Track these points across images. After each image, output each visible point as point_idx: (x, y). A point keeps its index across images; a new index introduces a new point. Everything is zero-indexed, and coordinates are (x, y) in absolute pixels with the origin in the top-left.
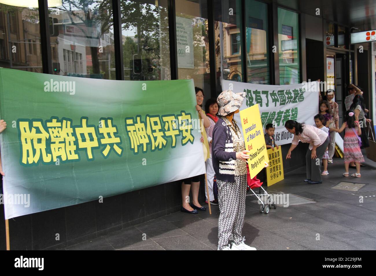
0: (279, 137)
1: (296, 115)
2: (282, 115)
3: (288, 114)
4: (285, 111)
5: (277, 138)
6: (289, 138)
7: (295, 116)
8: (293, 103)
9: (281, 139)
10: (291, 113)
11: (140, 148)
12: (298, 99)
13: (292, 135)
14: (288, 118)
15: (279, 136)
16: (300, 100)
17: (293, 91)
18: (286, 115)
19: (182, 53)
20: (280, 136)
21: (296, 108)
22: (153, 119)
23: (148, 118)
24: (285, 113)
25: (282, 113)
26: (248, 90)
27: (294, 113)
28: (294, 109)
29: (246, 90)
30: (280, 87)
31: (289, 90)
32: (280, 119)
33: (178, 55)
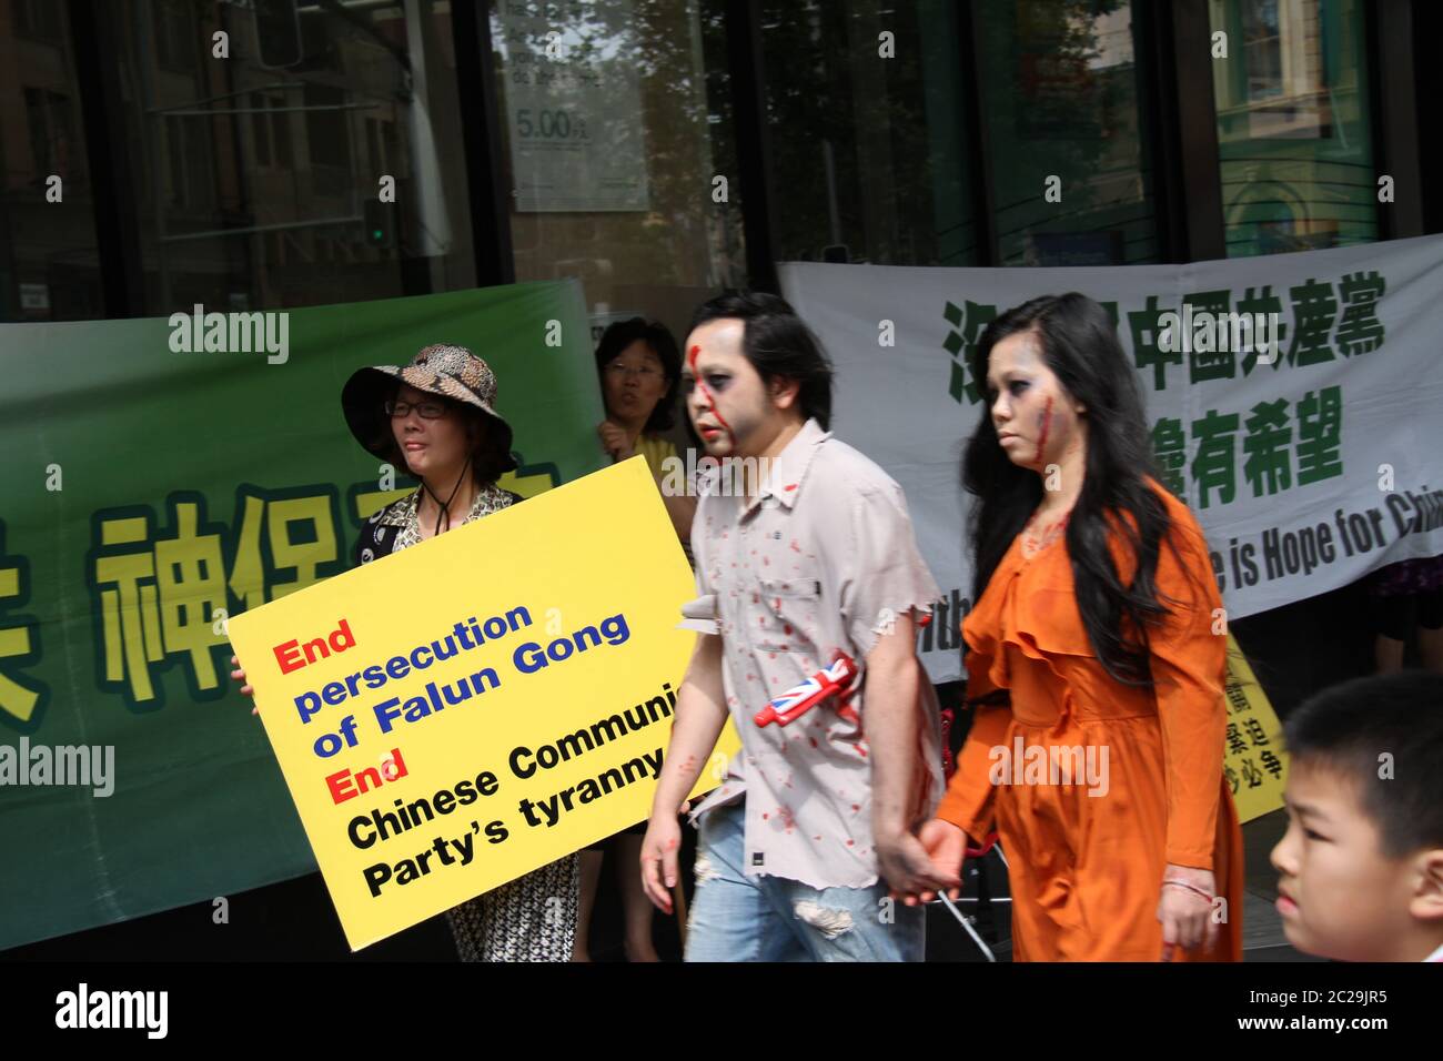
0: (1252, 566)
1: (1335, 432)
2: (1231, 438)
3: (1274, 428)
4: (1246, 414)
5: (1243, 569)
6: (1315, 564)
7: (1325, 434)
8: (1301, 363)
9: (1271, 577)
10: (1294, 424)
11: (173, 678)
12: (1339, 339)
13: (1331, 548)
14: (1277, 449)
15: (1252, 559)
16: (1350, 343)
17: (1296, 293)
18: (1258, 433)
19: (563, 131)
20: (1259, 559)
21: (1333, 393)
22: (284, 512)
23: (254, 505)
24: (1251, 424)
25: (1236, 428)
26: (970, 305)
27: (1313, 419)
28: (1316, 395)
29: (962, 307)
30: (1188, 274)
31: (1267, 290)
32: (1228, 461)
33: (515, 141)
